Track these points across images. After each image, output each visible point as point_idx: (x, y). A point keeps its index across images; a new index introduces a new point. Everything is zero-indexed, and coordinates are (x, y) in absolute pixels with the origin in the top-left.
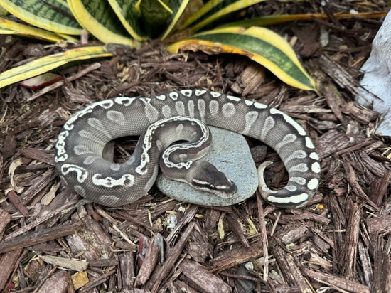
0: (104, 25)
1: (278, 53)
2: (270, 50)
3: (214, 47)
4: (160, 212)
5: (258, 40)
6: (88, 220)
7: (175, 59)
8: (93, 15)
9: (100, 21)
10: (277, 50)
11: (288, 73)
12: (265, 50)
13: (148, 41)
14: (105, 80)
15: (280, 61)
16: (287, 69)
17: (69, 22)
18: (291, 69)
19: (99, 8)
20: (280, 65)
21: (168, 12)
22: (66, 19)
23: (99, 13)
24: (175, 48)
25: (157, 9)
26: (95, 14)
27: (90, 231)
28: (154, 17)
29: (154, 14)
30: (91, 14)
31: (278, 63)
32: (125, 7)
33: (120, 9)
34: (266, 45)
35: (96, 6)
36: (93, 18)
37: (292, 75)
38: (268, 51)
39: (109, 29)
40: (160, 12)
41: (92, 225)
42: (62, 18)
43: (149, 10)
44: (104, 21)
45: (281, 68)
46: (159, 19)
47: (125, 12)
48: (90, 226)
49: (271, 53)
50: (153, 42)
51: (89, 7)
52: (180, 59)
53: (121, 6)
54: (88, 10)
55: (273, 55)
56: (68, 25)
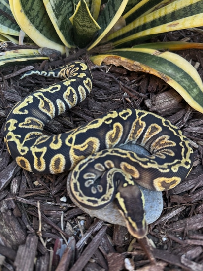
0: (41, 31)
1: (188, 79)
2: (181, 75)
3: (134, 65)
4: (72, 216)
5: (171, 64)
6: (8, 216)
7: (98, 70)
8: (32, 21)
9: (37, 27)
10: (187, 76)
11: (194, 98)
12: (177, 74)
13: (77, 49)
14: (37, 81)
15: (189, 87)
16: (194, 95)
17: (11, 24)
18: (197, 95)
19: (37, 15)
20: (189, 91)
21: (97, 28)
22: (9, 22)
23: (38, 21)
24: (99, 60)
25: (88, 25)
26: (34, 20)
27: (9, 226)
28: (84, 30)
29: (85, 28)
30: (30, 20)
31: (187, 88)
32: (60, 18)
33: (56, 19)
34: (178, 69)
35: (36, 13)
36: (31, 24)
37: (197, 101)
38: (179, 76)
39: (45, 35)
40: (90, 27)
41: (11, 222)
42: (5, 20)
43: (81, 24)
44: (41, 27)
45: (189, 93)
46: (88, 33)
47: (60, 23)
48: (9, 222)
49: (182, 77)
50: (81, 51)
51: (29, 14)
52: (102, 70)
53: (57, 17)
54: (28, 17)
55: (184, 80)
56: (9, 27)
